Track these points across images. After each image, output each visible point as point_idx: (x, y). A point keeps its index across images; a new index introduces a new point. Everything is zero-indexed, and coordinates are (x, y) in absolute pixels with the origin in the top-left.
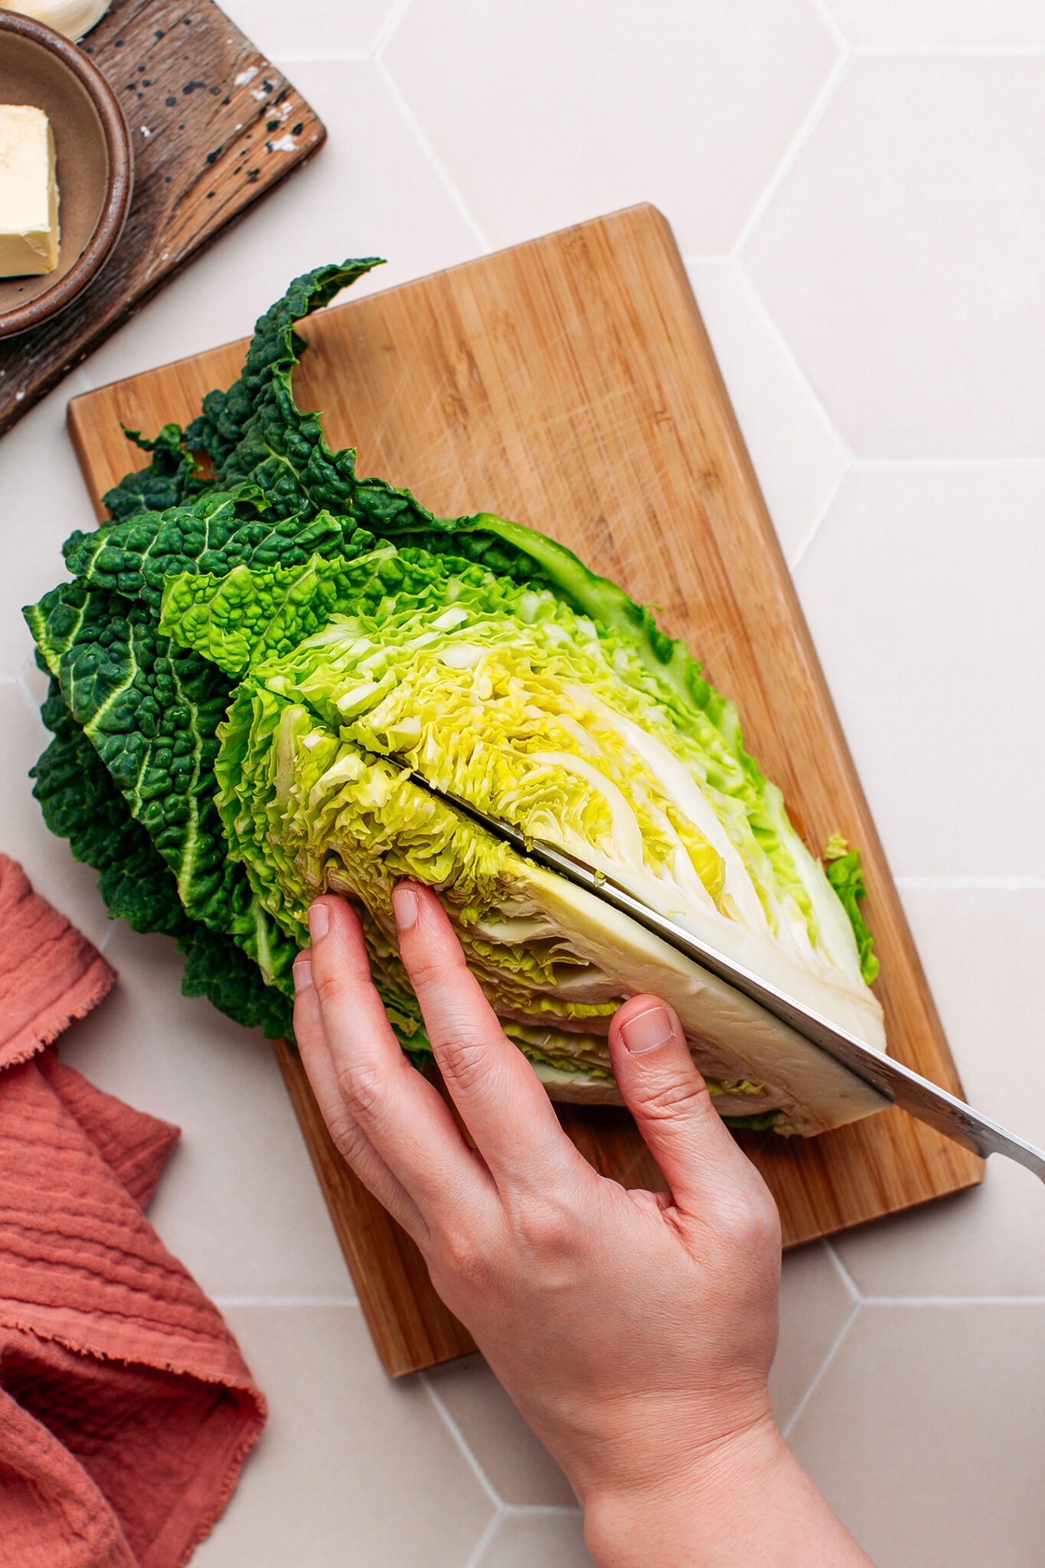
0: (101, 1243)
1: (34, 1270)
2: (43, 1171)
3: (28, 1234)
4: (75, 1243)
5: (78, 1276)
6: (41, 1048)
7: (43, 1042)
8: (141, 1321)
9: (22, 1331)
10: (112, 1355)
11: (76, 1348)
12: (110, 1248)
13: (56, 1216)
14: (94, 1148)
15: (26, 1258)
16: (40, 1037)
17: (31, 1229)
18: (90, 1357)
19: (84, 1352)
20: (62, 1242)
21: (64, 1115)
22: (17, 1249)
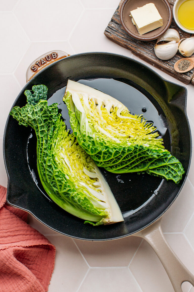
0: (23, 230)
1: (14, 237)
2: (10, 222)
3: (11, 232)
4: (19, 231)
5: (21, 236)
6: (4, 204)
7: (4, 203)
8: (33, 239)
9: (15, 246)
10: (30, 246)
11: (24, 246)
12: (24, 230)
13: (15, 228)
14: (17, 216)
15: (12, 236)
16: (3, 202)
17: (12, 231)
18: (27, 247)
19: (25, 246)
20: (17, 232)
21: (11, 213)
22: (11, 235)
